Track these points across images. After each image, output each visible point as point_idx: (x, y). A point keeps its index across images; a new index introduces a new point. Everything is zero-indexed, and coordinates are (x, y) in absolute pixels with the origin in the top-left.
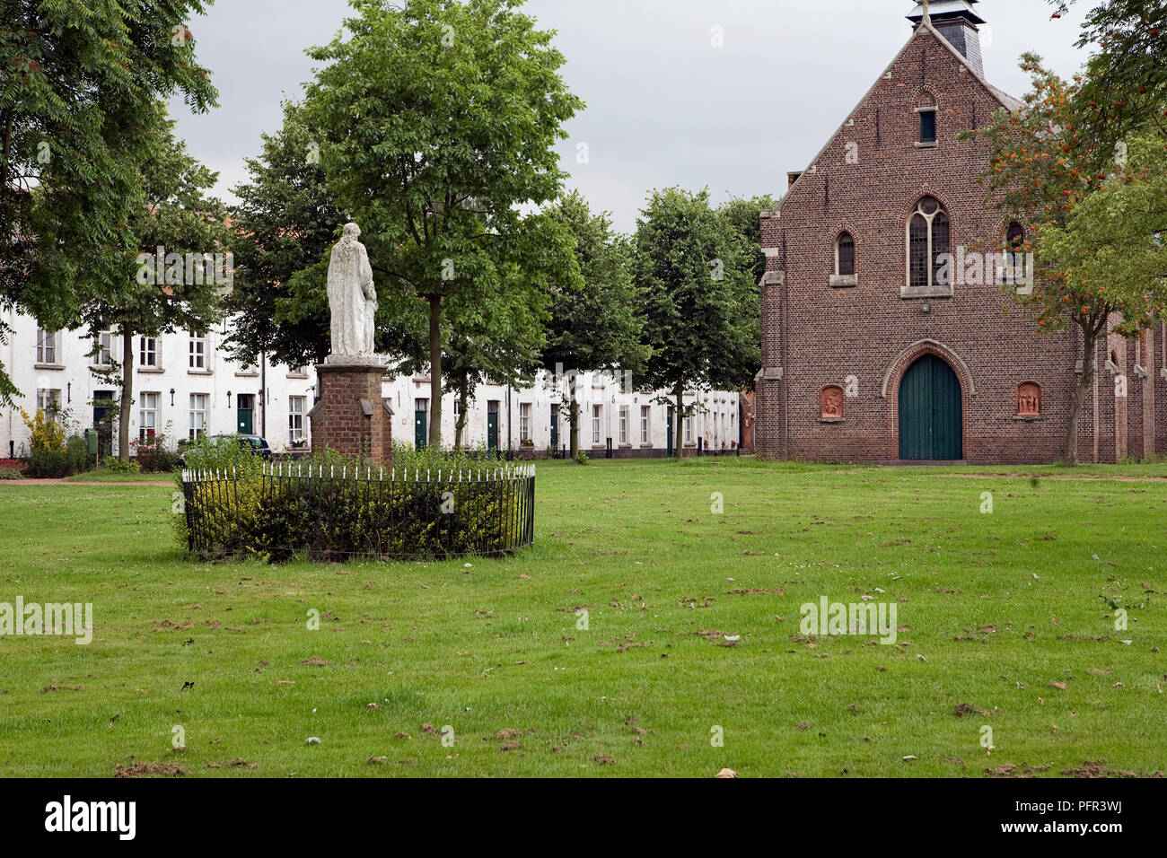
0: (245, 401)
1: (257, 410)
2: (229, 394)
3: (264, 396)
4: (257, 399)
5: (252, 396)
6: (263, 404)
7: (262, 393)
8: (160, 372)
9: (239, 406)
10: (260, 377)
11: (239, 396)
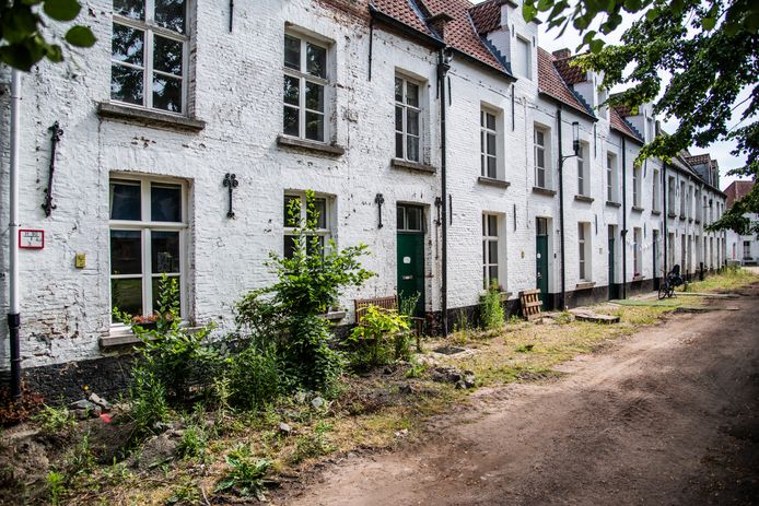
0: (410, 214)
1: (433, 233)
2: (379, 200)
3: (444, 209)
4: (433, 214)
5: (422, 207)
6: (442, 223)
7: (440, 202)
8: (193, 127)
9: (400, 225)
10: (439, 174)
11: (400, 205)
